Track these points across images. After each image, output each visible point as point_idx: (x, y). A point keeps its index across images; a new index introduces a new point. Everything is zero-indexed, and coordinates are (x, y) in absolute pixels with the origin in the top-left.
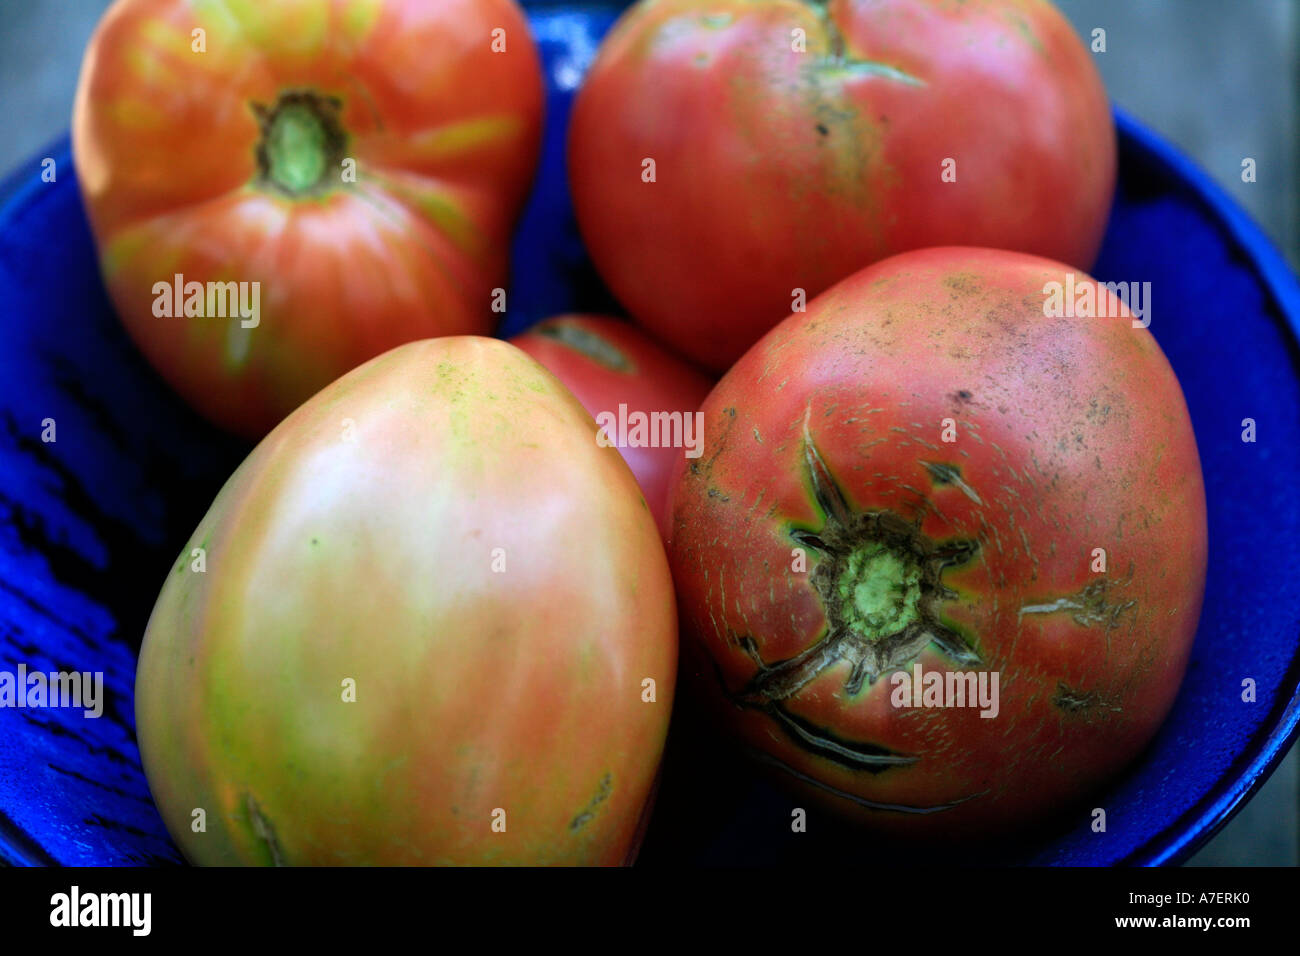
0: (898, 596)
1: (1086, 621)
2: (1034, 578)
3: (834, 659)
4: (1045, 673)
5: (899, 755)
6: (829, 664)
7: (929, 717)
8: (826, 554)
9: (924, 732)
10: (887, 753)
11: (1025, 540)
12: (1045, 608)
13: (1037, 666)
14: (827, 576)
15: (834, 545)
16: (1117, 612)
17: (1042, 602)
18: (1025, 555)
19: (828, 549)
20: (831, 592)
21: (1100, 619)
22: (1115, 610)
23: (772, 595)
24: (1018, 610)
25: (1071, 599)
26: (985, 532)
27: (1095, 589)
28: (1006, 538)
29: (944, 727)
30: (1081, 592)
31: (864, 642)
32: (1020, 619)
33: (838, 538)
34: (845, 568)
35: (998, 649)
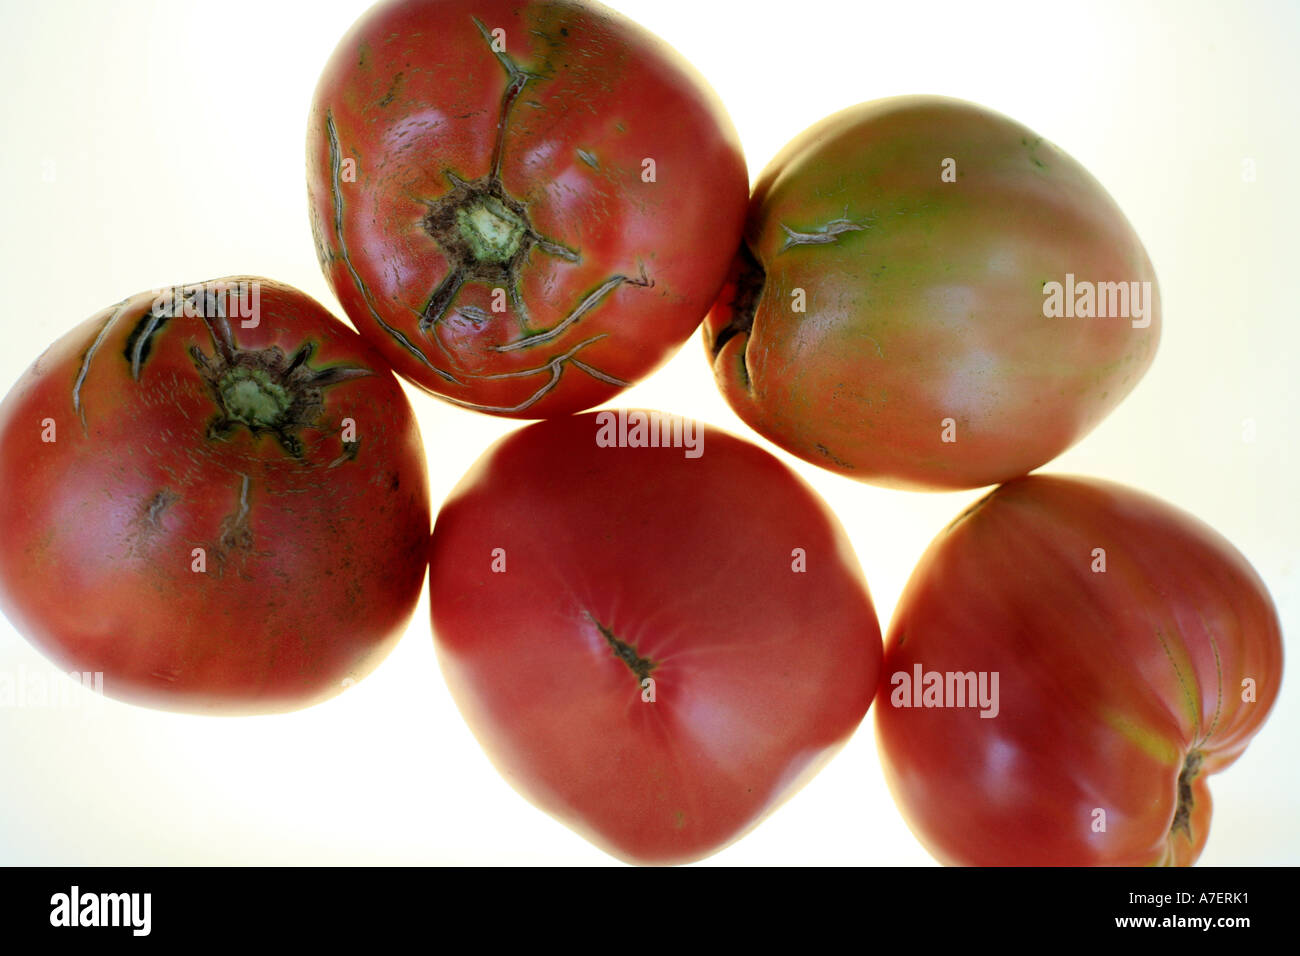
0: (245, 412)
1: (224, 525)
2: (269, 490)
3: (215, 347)
4: (191, 484)
5: (141, 369)
6: (214, 341)
7: (172, 393)
8: (288, 367)
9: (160, 386)
10: (142, 360)
11: (299, 491)
12: (244, 493)
13: (199, 478)
14: (274, 362)
15: (293, 374)
16: (221, 557)
17: (249, 491)
18: (288, 488)
19: (291, 369)
20: (262, 362)
21: (222, 538)
22: (224, 556)
23: (273, 314)
24: (246, 474)
25: (246, 516)
26: (307, 465)
27: (247, 539)
28: (302, 478)
29: (162, 401)
30: (248, 527)
31: (219, 376)
32: (239, 473)
33: (299, 378)
34: (273, 380)
35: (218, 452)
